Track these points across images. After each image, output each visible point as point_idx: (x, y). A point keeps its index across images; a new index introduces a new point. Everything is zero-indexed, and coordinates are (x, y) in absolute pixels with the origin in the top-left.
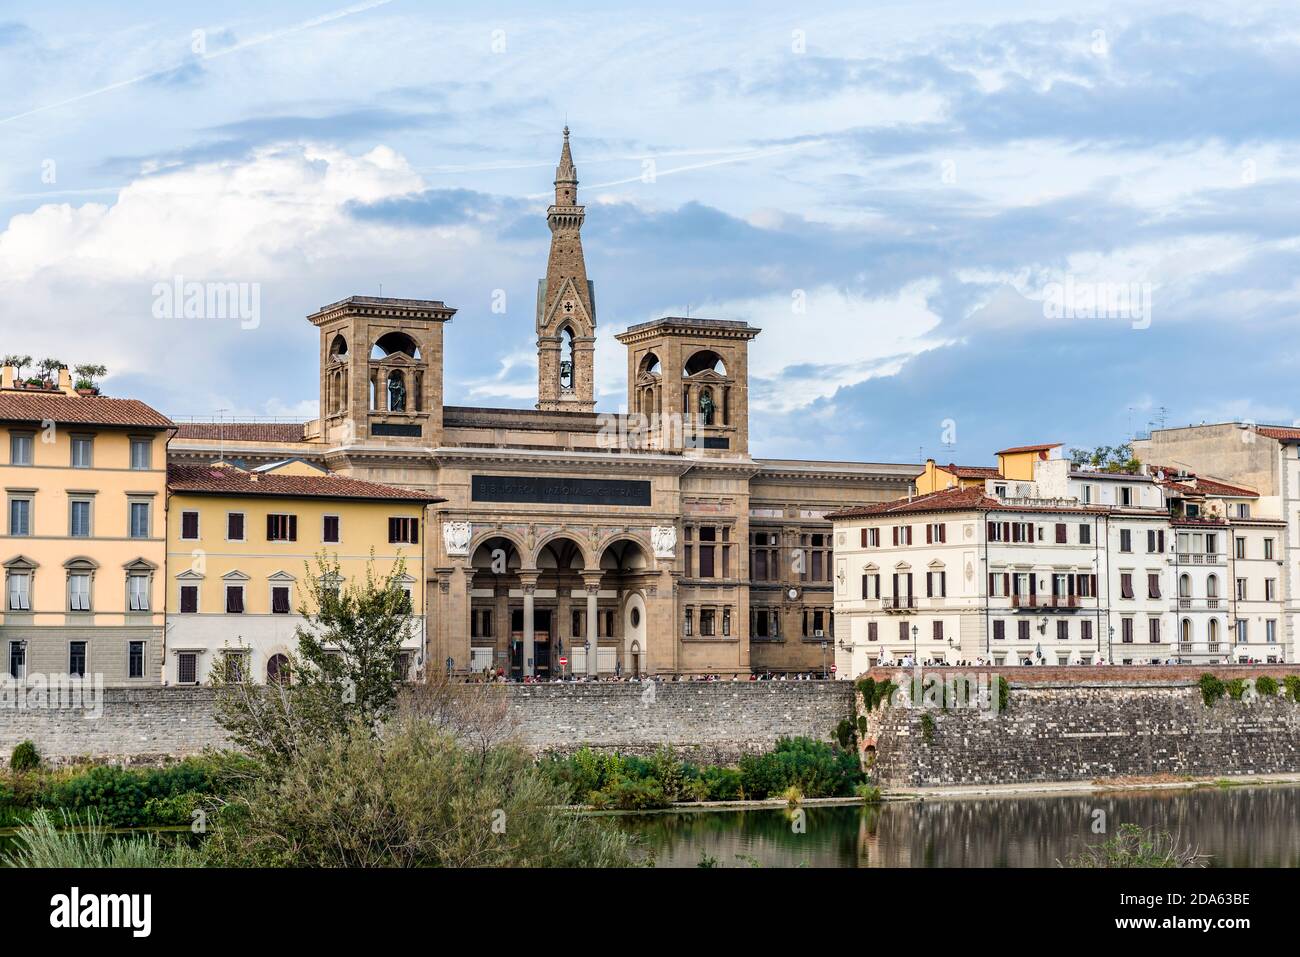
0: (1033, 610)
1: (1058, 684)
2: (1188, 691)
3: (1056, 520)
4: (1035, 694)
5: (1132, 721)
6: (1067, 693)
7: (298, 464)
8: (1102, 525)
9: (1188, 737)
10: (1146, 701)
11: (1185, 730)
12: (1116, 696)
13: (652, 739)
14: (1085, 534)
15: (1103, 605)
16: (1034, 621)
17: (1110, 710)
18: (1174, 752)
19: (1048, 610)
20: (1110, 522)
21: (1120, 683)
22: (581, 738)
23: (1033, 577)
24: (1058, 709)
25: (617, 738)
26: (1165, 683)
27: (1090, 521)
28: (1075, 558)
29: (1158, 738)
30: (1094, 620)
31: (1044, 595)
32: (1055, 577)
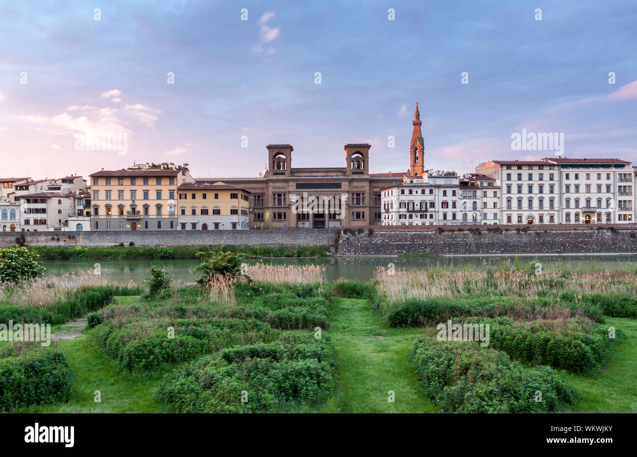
0: (414, 211)
1: (390, 230)
2: (434, 232)
3: (422, 188)
4: (383, 233)
5: (413, 240)
6: (393, 233)
7: (219, 182)
8: (437, 190)
9: (432, 244)
10: (419, 235)
11: (431, 242)
12: (409, 233)
13: (282, 243)
14: (431, 192)
15: (437, 210)
16: (414, 214)
17: (406, 237)
18: (426, 248)
19: (417, 211)
20: (440, 189)
21: (410, 230)
22: (263, 242)
23: (414, 203)
24: (390, 237)
25: (273, 242)
26: (425, 230)
27: (433, 189)
28: (428, 198)
29: (421, 244)
30: (434, 214)
31: (417, 208)
32: (421, 203)
